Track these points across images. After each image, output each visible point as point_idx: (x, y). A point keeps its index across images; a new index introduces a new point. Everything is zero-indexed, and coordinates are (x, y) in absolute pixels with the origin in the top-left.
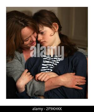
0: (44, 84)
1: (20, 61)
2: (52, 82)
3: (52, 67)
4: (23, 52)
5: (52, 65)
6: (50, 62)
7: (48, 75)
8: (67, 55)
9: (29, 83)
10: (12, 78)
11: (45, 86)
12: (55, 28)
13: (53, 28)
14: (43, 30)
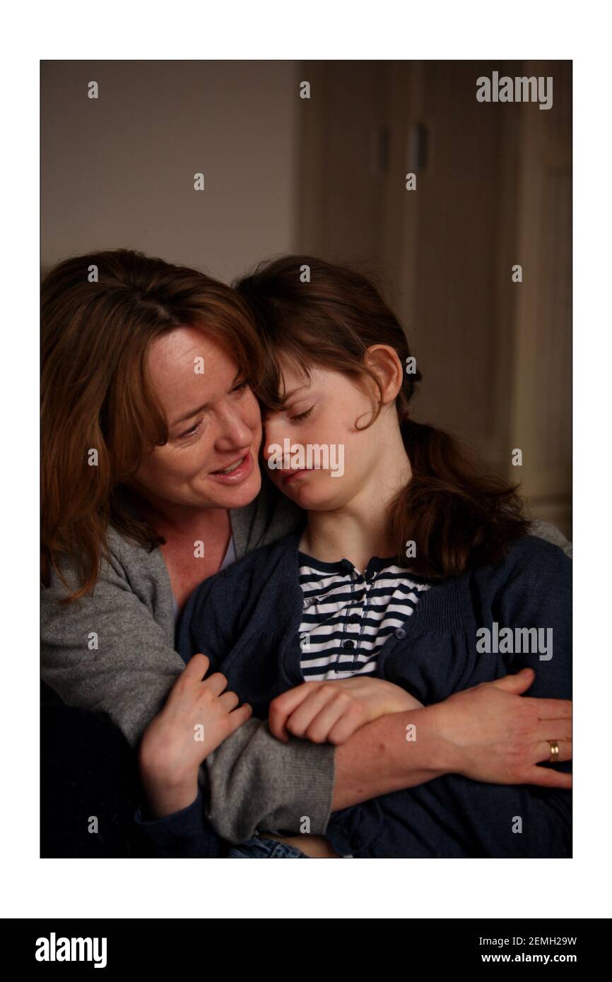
0: (331, 760)
1: (148, 599)
2: (382, 747)
3: (367, 645)
4: (163, 541)
5: (370, 630)
6: (353, 611)
7: (355, 700)
8: (463, 560)
9: (228, 755)
10: (105, 716)
11: (337, 773)
12: (383, 382)
13: (368, 381)
14: (304, 393)
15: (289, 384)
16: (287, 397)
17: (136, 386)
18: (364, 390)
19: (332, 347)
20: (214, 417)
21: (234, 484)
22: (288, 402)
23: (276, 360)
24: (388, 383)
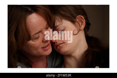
13: (77, 24)
14: (61, 26)
15: (57, 23)
16: (57, 27)
17: (24, 27)
18: (76, 26)
19: (68, 15)
20: (42, 34)
21: (47, 50)
22: (57, 28)
23: (55, 18)
24: (82, 25)
